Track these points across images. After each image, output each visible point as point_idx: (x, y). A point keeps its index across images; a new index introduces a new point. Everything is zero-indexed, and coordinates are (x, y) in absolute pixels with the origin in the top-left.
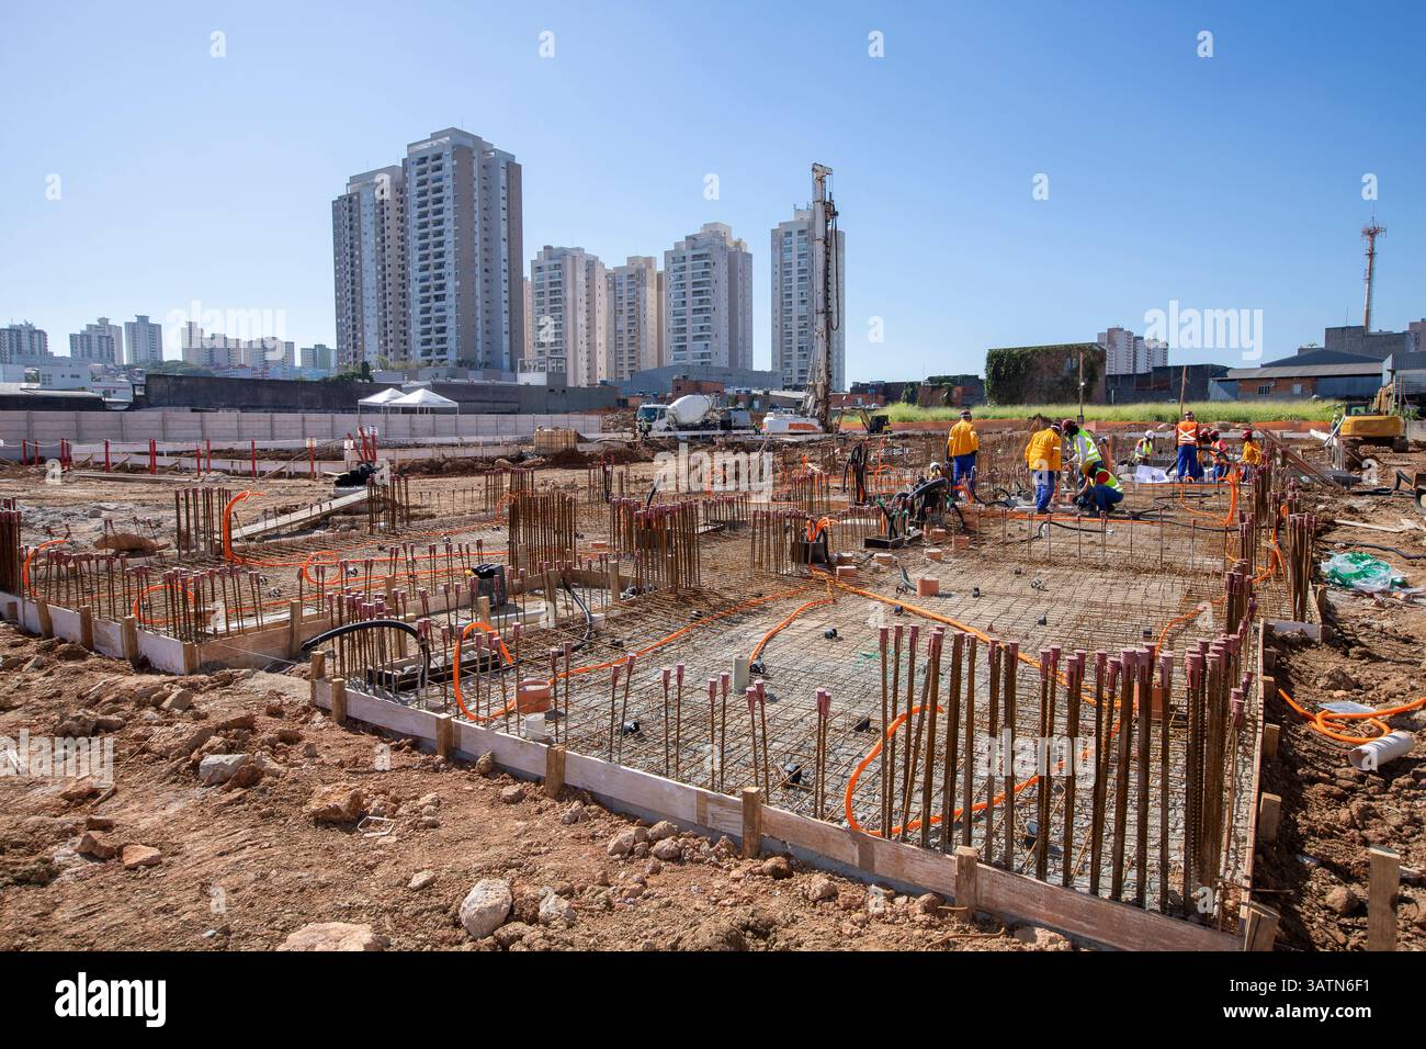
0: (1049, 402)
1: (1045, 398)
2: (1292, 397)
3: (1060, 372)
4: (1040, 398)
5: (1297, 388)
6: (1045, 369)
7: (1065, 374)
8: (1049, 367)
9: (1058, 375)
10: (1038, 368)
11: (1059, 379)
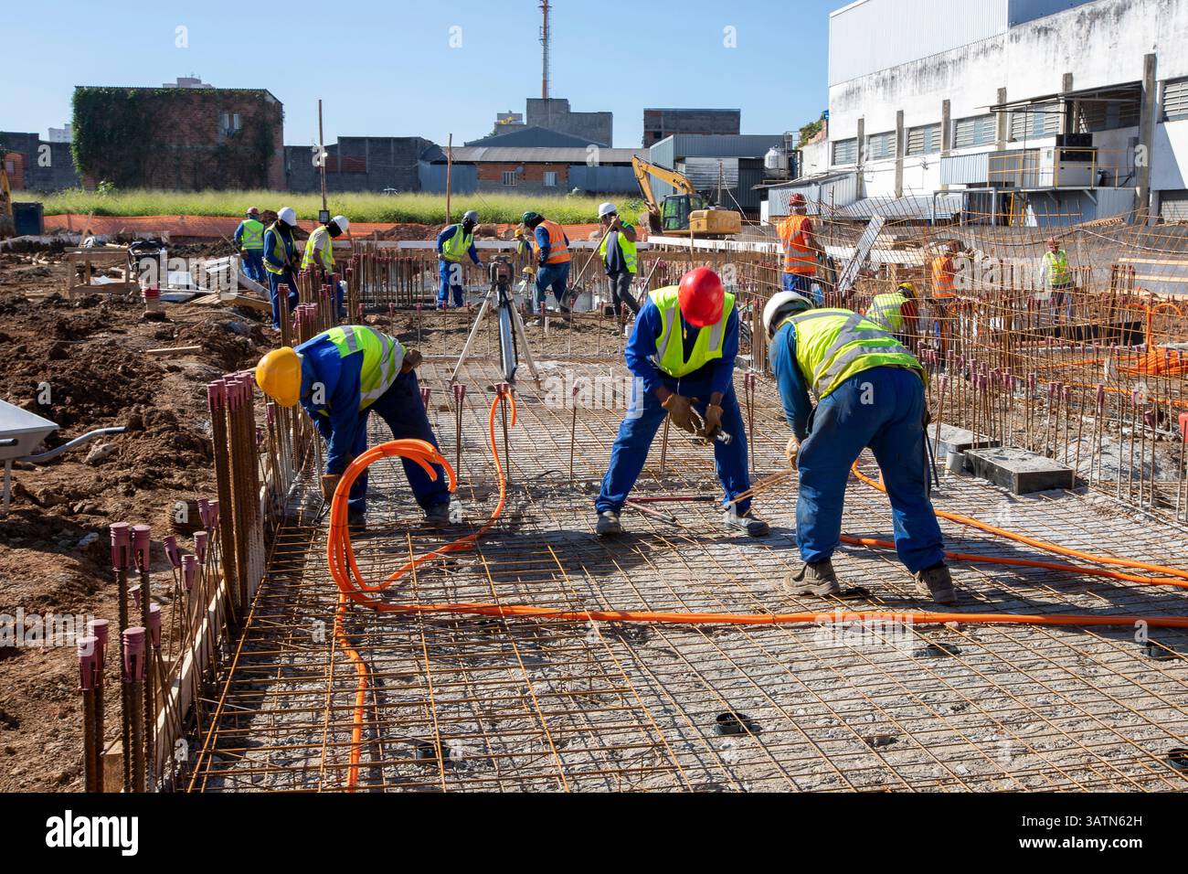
0: (198, 188)
1: (189, 181)
2: (543, 190)
3: (212, 135)
4: (179, 178)
5: (550, 179)
6: (185, 127)
7: (221, 139)
8: (192, 126)
9: (210, 141)
10: (172, 126)
11: (211, 147)
